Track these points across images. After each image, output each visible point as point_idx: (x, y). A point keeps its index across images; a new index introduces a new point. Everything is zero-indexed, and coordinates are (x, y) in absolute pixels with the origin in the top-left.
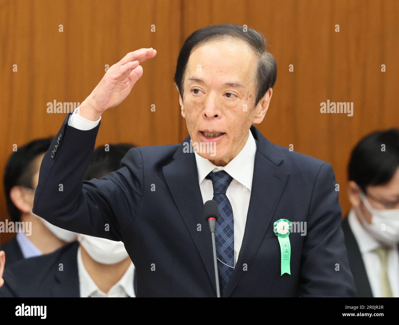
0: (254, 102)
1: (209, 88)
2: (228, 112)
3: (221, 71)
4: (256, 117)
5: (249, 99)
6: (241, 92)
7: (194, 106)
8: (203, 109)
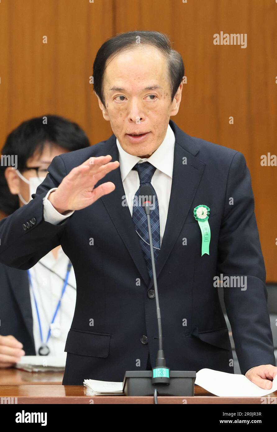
0: (170, 98)
1: (131, 96)
2: (150, 113)
3: (139, 78)
4: (173, 110)
5: (166, 97)
6: (159, 93)
7: (119, 112)
8: (128, 114)
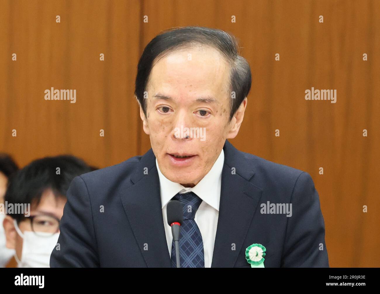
0: (228, 116)
3: (191, 86)
4: (230, 132)
5: (223, 114)
7: (161, 125)
8: (172, 129)
